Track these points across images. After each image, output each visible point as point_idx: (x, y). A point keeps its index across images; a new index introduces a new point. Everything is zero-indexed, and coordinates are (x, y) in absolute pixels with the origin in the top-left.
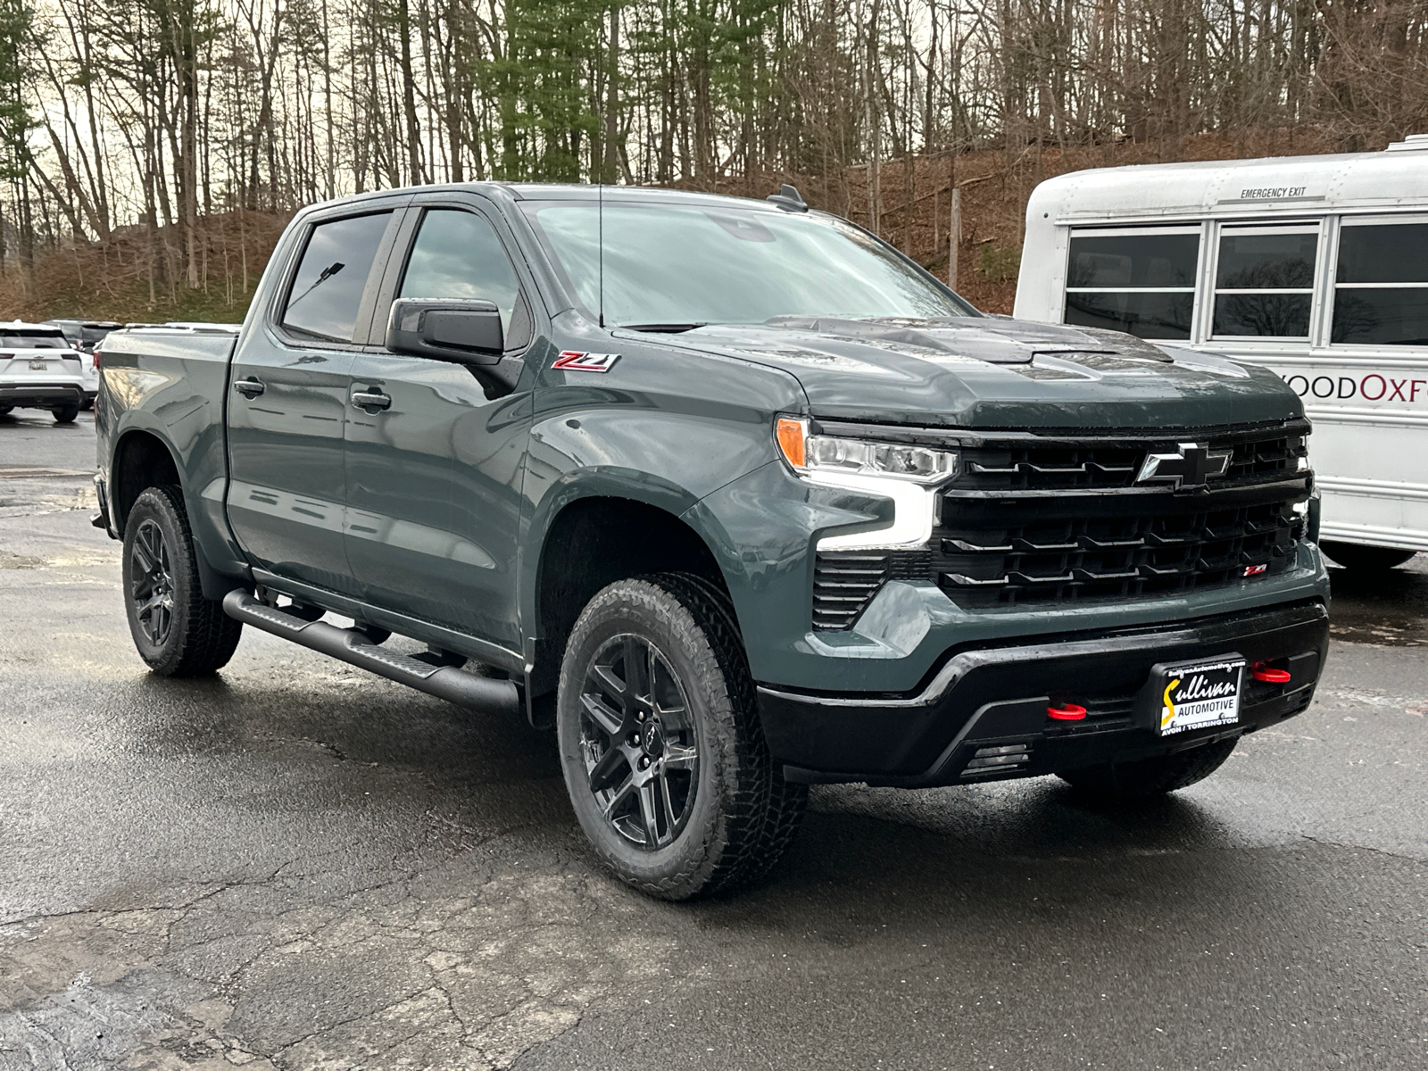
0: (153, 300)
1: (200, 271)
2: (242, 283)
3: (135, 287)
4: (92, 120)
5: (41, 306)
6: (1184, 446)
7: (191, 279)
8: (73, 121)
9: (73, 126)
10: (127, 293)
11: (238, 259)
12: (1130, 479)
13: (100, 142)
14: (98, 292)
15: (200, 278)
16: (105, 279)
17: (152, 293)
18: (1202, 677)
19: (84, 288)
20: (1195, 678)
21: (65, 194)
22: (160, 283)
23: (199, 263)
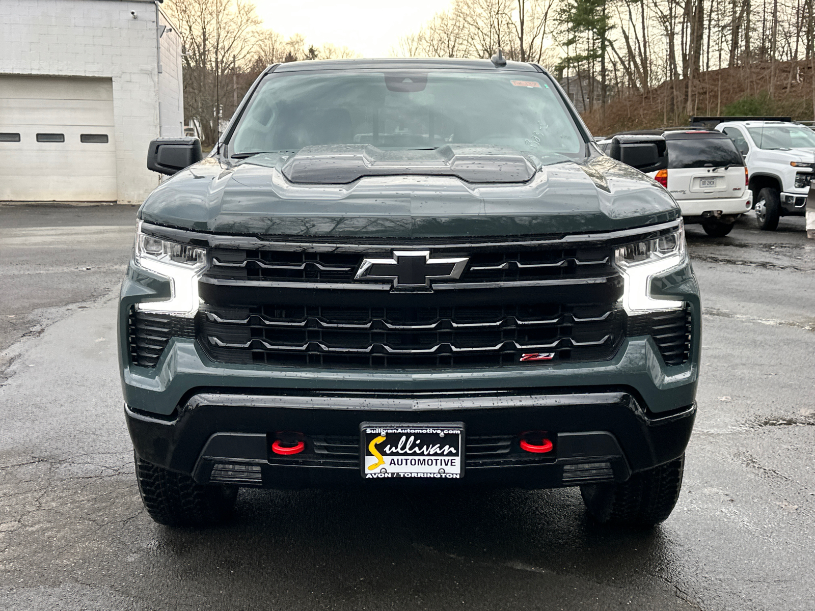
0: (665, 123)
1: (694, 106)
2: (717, 111)
3: (657, 116)
4: (643, 22)
5: (606, 129)
6: (397, 253)
7: (688, 110)
8: (634, 24)
9: (634, 27)
10: (652, 120)
11: (716, 97)
12: (349, 277)
13: (646, 35)
14: (637, 120)
15: (693, 109)
16: (641, 112)
17: (665, 120)
18: (412, 438)
19: (630, 118)
20: (404, 438)
21: (626, 63)
22: (671, 114)
23: (693, 101)
